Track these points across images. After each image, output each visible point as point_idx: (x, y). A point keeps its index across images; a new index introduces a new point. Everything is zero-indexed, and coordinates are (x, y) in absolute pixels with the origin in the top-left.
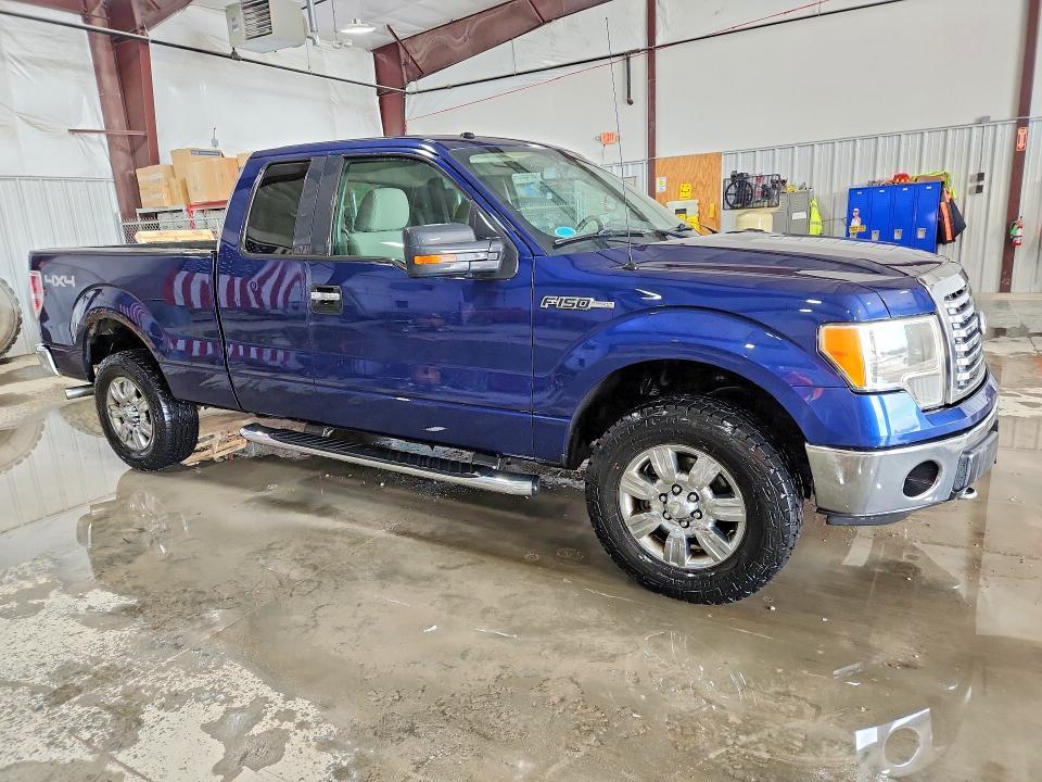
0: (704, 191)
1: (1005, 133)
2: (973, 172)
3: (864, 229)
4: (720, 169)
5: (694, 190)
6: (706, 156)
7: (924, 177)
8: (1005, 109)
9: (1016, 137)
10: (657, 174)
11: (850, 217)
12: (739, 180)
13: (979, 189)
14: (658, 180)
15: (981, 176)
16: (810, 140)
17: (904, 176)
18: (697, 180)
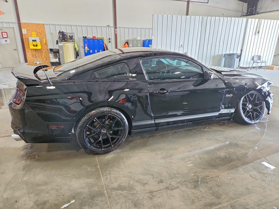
0: (40, 35)
1: (113, 29)
2: (108, 38)
3: (88, 49)
4: (45, 29)
5: (37, 34)
6: (39, 24)
7: (99, 38)
8: (112, 24)
9: (115, 31)
10: (22, 28)
11: (85, 46)
12: (62, 33)
13: (110, 42)
14: (23, 30)
15: (110, 39)
16: (71, 24)
17: (95, 37)
18: (37, 31)
